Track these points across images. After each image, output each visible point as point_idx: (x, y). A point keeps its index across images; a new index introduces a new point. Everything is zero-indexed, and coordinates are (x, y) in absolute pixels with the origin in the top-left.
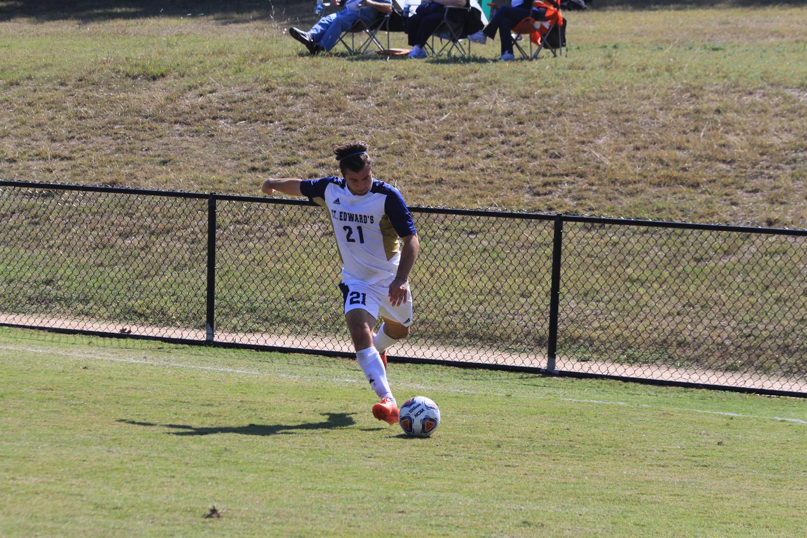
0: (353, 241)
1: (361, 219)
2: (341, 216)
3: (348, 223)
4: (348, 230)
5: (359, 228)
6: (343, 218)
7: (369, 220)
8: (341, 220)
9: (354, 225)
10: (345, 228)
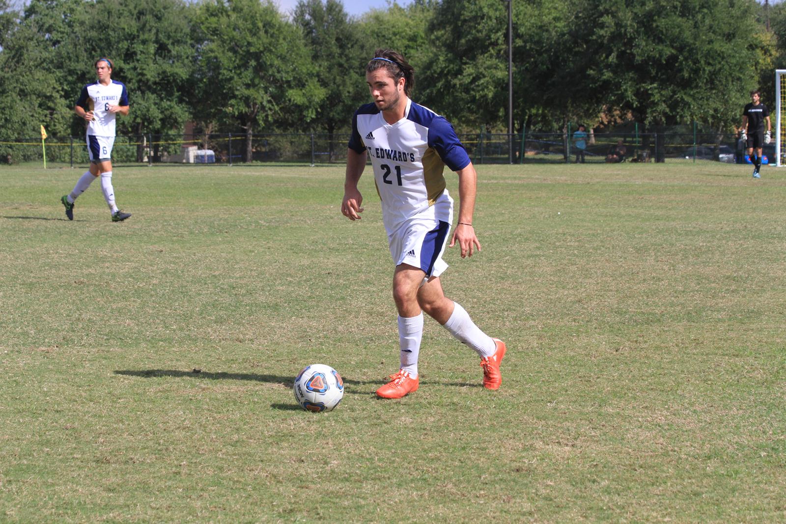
0: (390, 182)
1: (400, 156)
2: (377, 153)
3: (386, 161)
4: (386, 170)
5: (398, 168)
6: (380, 155)
7: (409, 157)
8: (378, 157)
9: (392, 164)
10: (383, 167)
